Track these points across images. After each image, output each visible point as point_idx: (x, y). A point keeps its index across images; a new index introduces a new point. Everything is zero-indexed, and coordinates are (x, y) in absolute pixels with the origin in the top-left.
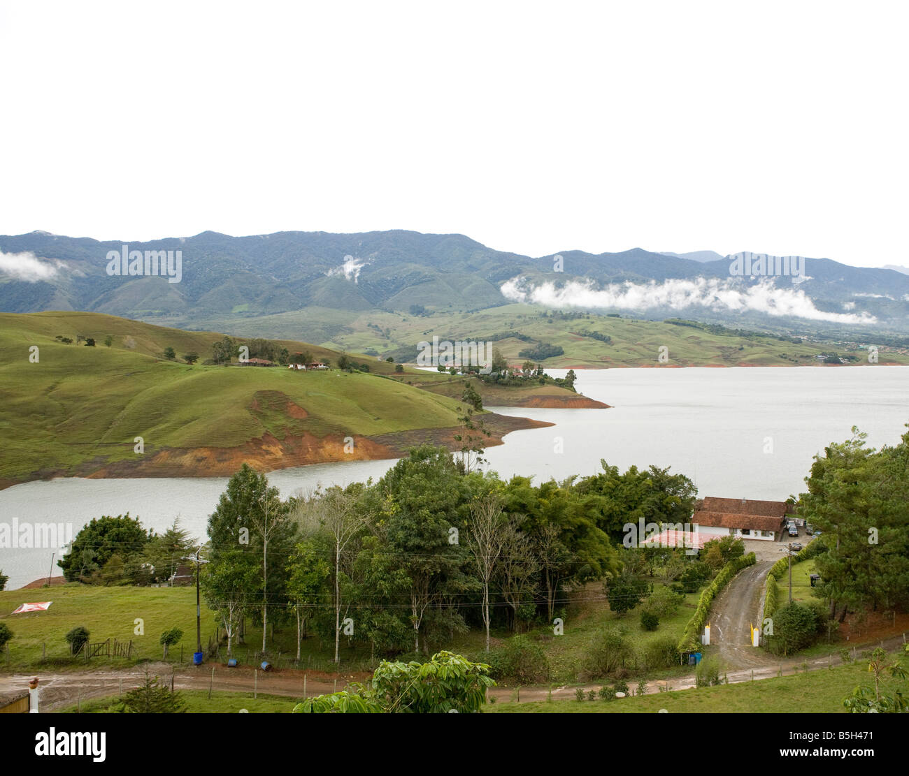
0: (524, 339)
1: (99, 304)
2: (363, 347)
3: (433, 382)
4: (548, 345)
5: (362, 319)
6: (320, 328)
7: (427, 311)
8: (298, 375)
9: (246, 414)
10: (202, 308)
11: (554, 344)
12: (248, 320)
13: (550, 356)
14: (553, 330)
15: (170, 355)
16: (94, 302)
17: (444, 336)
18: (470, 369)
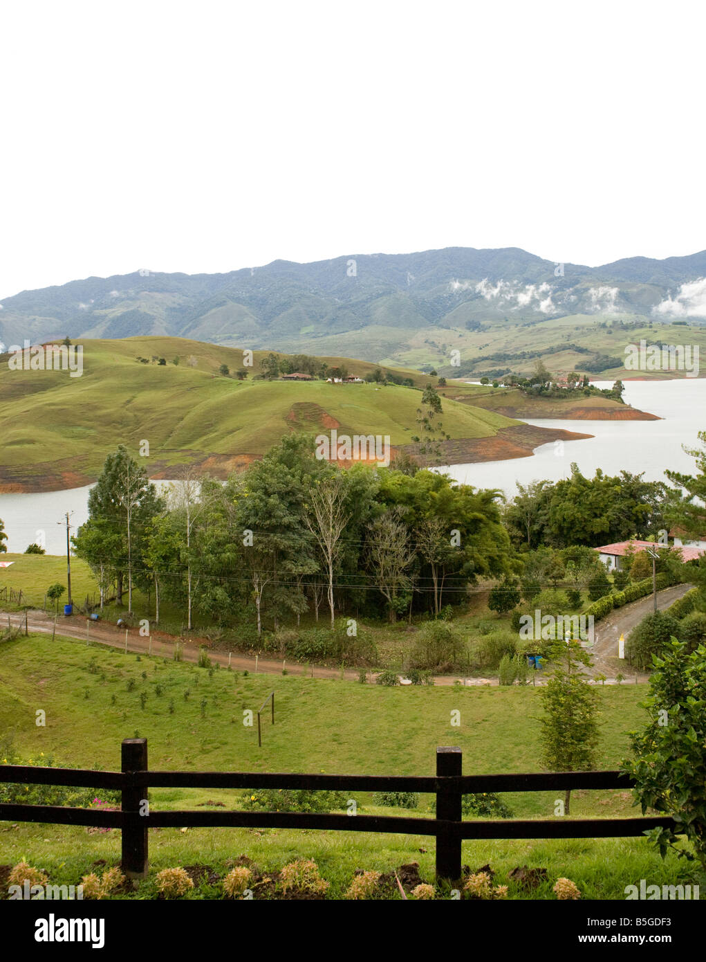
0: (581, 351)
1: (188, 330)
2: (419, 363)
3: (476, 395)
4: (607, 357)
5: (420, 336)
6: (379, 346)
7: (483, 326)
8: (335, 387)
9: (284, 425)
10: (274, 331)
11: (612, 356)
12: (313, 340)
13: (608, 367)
14: (613, 341)
15: (225, 371)
16: (185, 329)
17: (499, 350)
18: (513, 382)
